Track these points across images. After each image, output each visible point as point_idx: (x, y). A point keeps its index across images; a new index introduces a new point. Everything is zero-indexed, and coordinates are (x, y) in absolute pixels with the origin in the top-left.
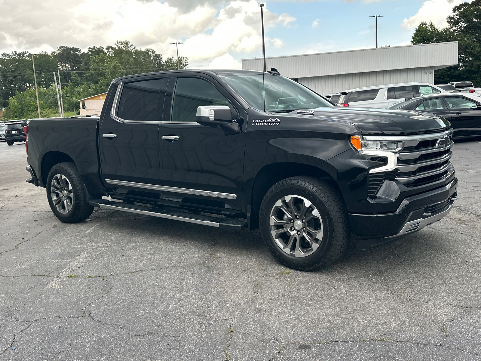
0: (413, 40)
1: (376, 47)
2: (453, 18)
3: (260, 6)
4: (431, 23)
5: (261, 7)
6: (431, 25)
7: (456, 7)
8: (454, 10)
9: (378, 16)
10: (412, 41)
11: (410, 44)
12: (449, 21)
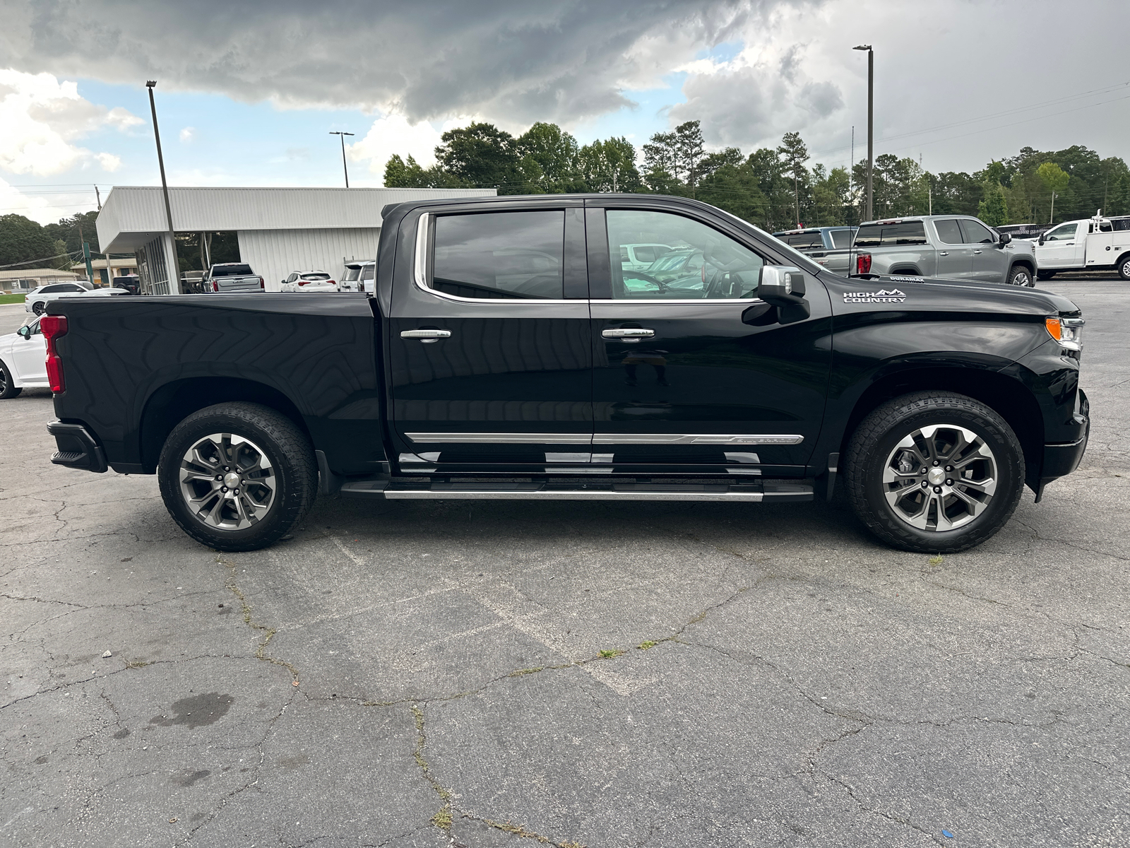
0: (385, 181)
1: (346, 187)
2: (443, 151)
3: (147, 86)
4: (410, 157)
5: (148, 88)
6: (411, 160)
7: (446, 134)
8: (445, 138)
9: (345, 134)
10: (385, 184)
11: (382, 186)
12: (437, 154)
